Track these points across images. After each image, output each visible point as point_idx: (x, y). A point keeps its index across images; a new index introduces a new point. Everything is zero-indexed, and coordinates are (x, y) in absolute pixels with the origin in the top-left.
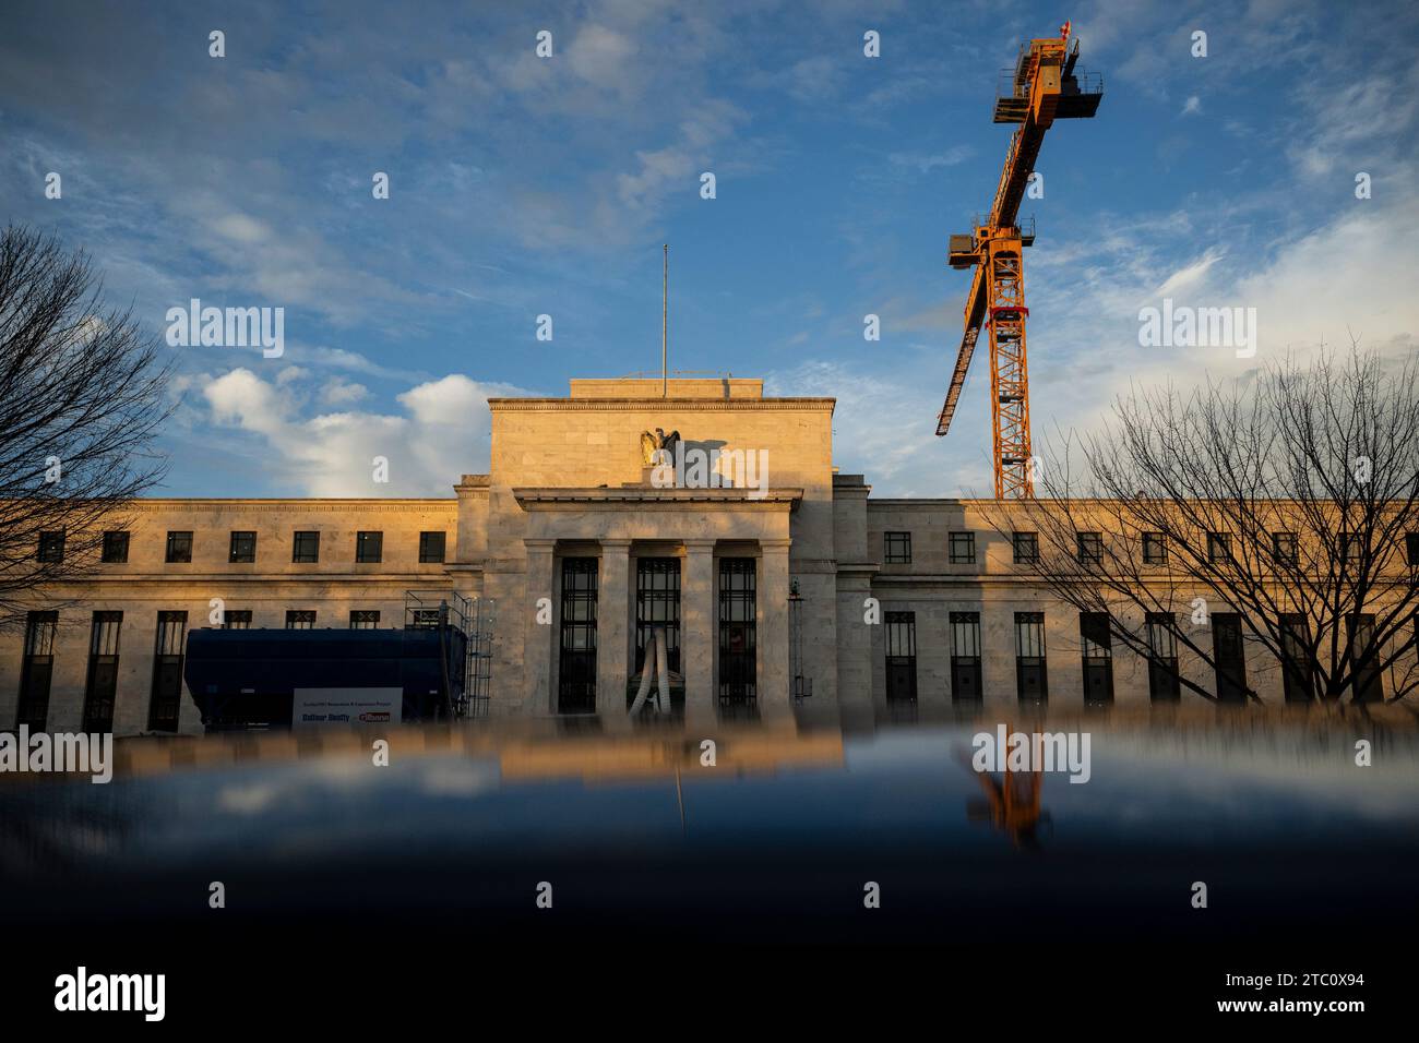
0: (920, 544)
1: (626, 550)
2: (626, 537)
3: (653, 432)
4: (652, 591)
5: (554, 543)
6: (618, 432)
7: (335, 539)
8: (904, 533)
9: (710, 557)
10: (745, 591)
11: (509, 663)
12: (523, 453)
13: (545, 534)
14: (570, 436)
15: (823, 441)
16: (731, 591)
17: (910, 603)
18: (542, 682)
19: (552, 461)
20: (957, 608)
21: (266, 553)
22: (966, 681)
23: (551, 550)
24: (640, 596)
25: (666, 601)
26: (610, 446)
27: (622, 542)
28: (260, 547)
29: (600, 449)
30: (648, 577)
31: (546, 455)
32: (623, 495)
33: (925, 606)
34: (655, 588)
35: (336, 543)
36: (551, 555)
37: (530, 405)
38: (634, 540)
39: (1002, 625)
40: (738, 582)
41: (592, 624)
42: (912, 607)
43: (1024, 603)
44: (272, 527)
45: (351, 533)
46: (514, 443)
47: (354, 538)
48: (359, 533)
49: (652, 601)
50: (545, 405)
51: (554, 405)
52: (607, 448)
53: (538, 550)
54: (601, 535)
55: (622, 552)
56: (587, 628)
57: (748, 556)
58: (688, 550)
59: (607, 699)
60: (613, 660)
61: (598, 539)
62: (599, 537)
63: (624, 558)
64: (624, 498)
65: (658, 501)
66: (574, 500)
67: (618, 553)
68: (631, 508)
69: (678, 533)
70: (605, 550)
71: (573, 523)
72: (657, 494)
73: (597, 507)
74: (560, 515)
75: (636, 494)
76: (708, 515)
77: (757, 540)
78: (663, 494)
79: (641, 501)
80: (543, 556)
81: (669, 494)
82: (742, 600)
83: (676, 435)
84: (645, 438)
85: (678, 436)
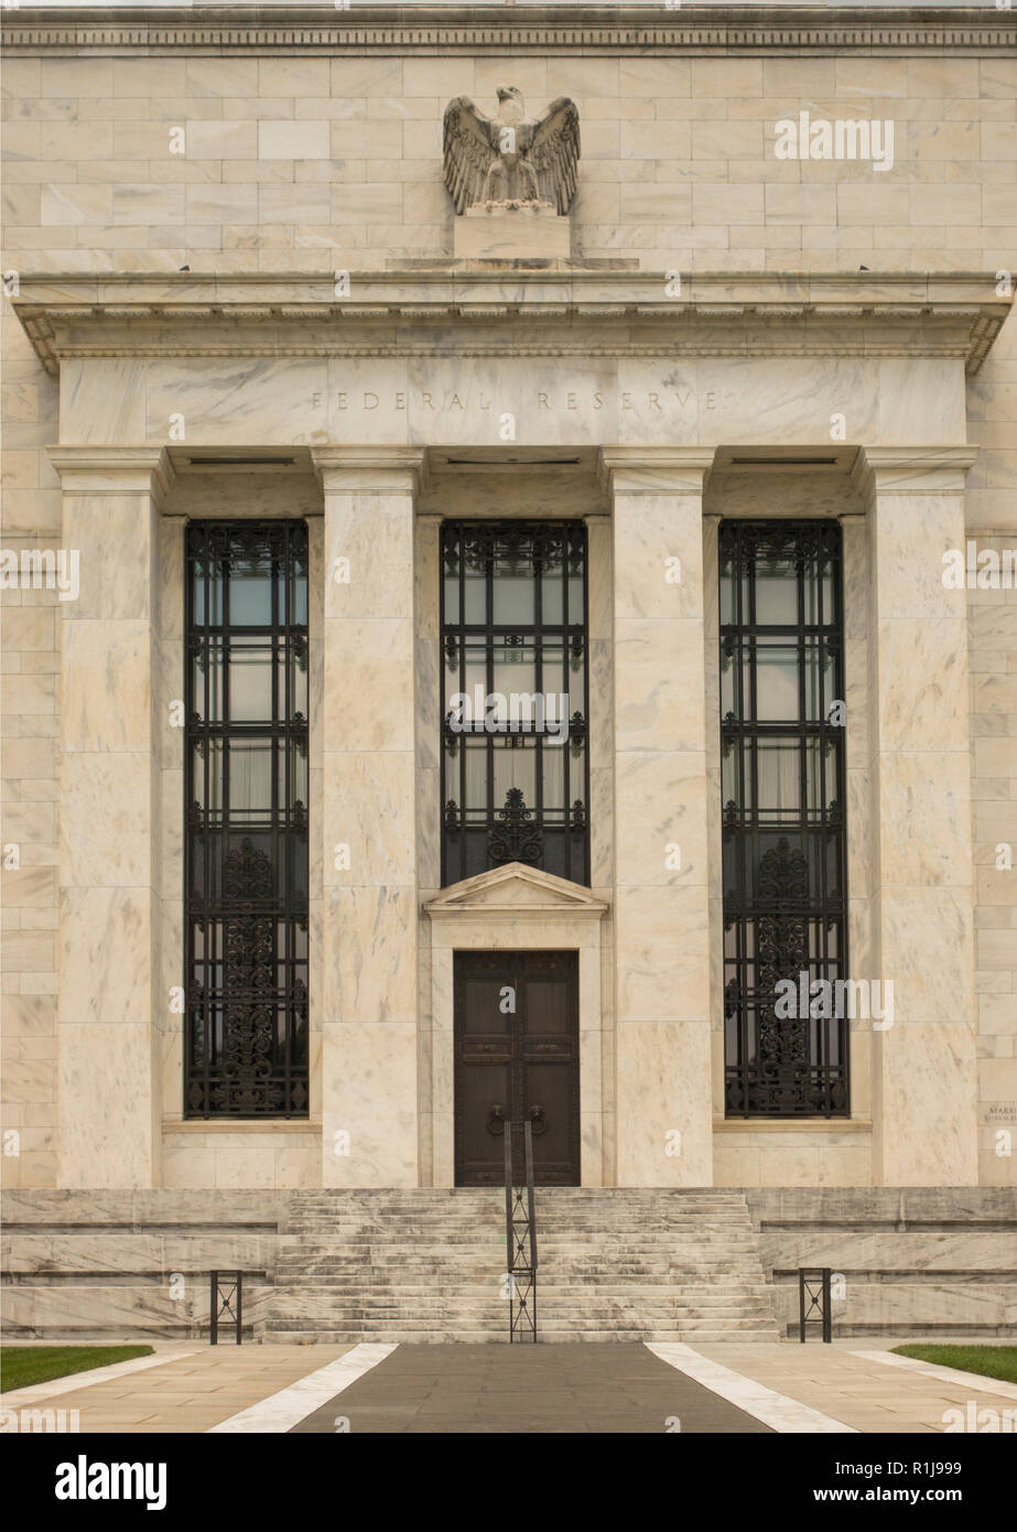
1: (407, 483)
2: (402, 439)
3: (488, 110)
4: (489, 629)
5: (155, 459)
6: (357, 119)
9: (695, 505)
10: (800, 630)
12: (42, 186)
13: (121, 431)
16: (755, 629)
18: (128, 911)
23: (145, 483)
24: (452, 641)
25: (539, 663)
26: (337, 162)
27: (389, 458)
29: (303, 175)
30: (475, 588)
31: (121, 195)
32: (391, 295)
34: (499, 620)
38: (429, 451)
40: (777, 602)
41: (290, 733)
49: (490, 662)
52: (327, 173)
53: (98, 483)
54: (316, 435)
55: (391, 491)
56: (275, 748)
57: (819, 511)
58: (618, 484)
59: (347, 964)
60: (368, 840)
61: (307, 449)
62: (309, 441)
63: (400, 507)
64: (394, 310)
65: (511, 319)
66: (216, 318)
67: (377, 493)
68: (421, 345)
69: (584, 429)
70: (330, 483)
71: (220, 394)
72: (511, 294)
73: (301, 342)
74: (173, 373)
75: (439, 294)
76: (684, 368)
77: (856, 453)
78: (532, 294)
79: (456, 319)
80: (118, 504)
81: (552, 294)
82: (794, 656)
83: (566, 117)
84: (459, 122)
85: (571, 120)
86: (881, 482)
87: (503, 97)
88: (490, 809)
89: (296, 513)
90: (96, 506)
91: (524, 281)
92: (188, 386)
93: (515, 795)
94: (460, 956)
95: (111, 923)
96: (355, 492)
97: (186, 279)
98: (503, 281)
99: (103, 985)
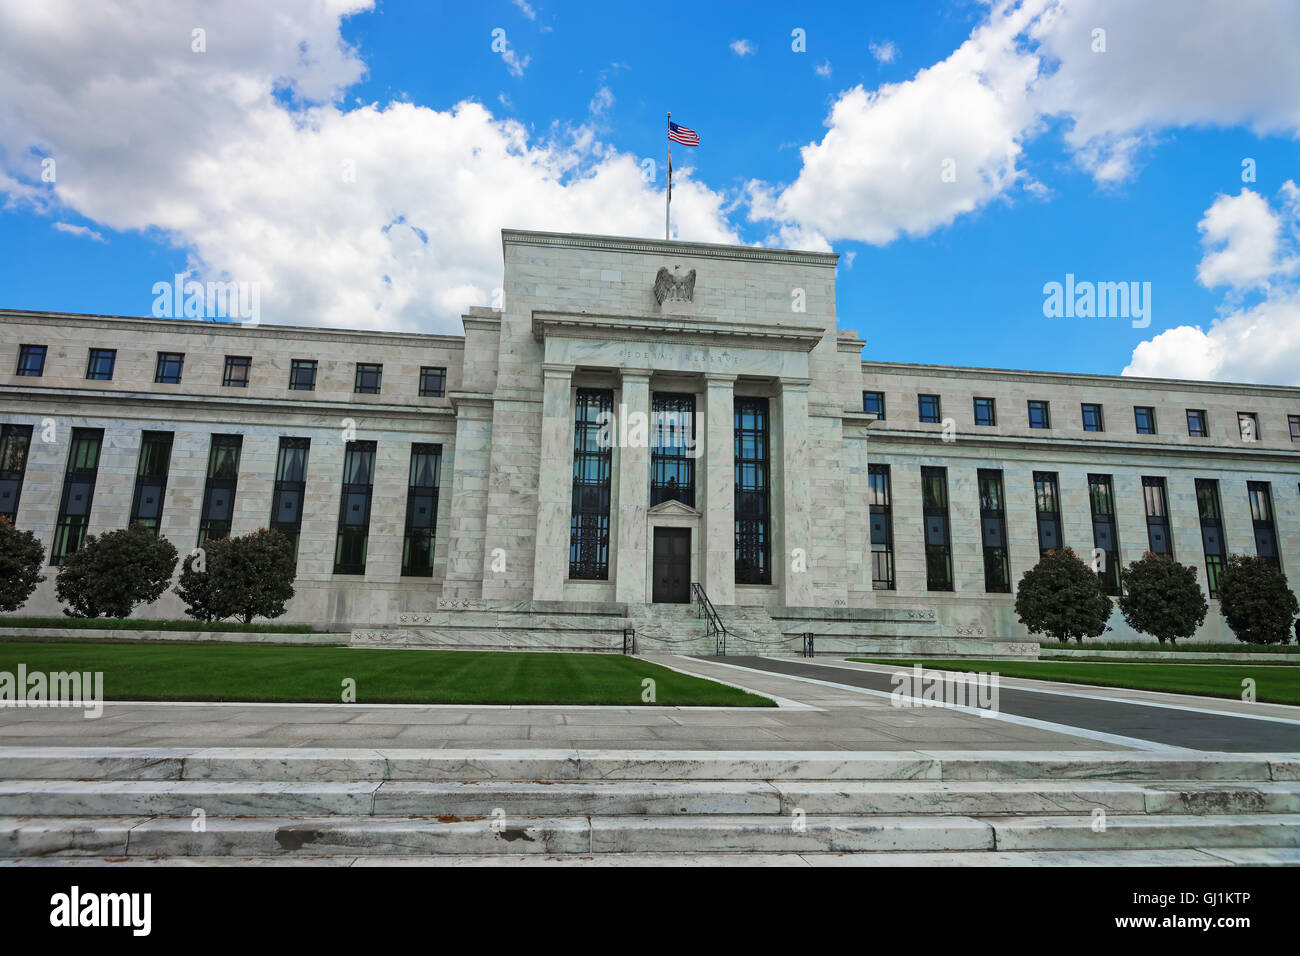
0: (891, 403)
1: (647, 380)
2: (646, 367)
3: (672, 271)
5: (573, 369)
6: (629, 271)
7: (333, 368)
8: (878, 393)
9: (731, 392)
10: (755, 431)
11: (517, 492)
12: (536, 284)
13: (563, 359)
14: (584, 272)
15: (827, 293)
16: (743, 430)
17: (887, 457)
18: (559, 510)
19: (566, 295)
20: (928, 462)
21: (261, 378)
22: (936, 530)
23: (570, 376)
26: (623, 283)
27: (642, 372)
28: (254, 372)
29: (614, 286)
32: (647, 323)
33: (900, 459)
35: (334, 373)
36: (569, 381)
37: (544, 240)
38: (655, 371)
39: (967, 480)
40: (749, 422)
41: (603, 456)
42: (888, 460)
43: (985, 461)
44: (268, 353)
45: (350, 364)
46: (527, 275)
47: (354, 369)
48: (358, 364)
50: (560, 241)
51: (568, 241)
52: (620, 286)
53: (556, 375)
54: (621, 364)
55: (643, 382)
56: (599, 460)
57: (763, 395)
58: (709, 384)
59: (626, 531)
60: (633, 491)
61: (618, 368)
62: (619, 366)
63: (645, 388)
64: (647, 327)
65: (681, 333)
66: (595, 327)
67: (638, 383)
68: (652, 339)
69: (700, 367)
70: (625, 379)
71: (593, 350)
72: (681, 325)
73: (618, 335)
74: (580, 342)
75: (660, 324)
76: (729, 350)
77: (777, 378)
78: (687, 326)
79: (664, 332)
80: (561, 382)
81: (693, 326)
82: (753, 439)
83: (693, 274)
84: (662, 275)
85: (695, 275)
86: (784, 388)
87: (677, 268)
88: (663, 483)
89: (610, 387)
90: (555, 382)
91: (685, 322)
92: (584, 347)
93: (672, 478)
94: (656, 528)
95: (554, 514)
96: (632, 382)
97: (584, 315)
98: (679, 321)
99: (550, 534)
